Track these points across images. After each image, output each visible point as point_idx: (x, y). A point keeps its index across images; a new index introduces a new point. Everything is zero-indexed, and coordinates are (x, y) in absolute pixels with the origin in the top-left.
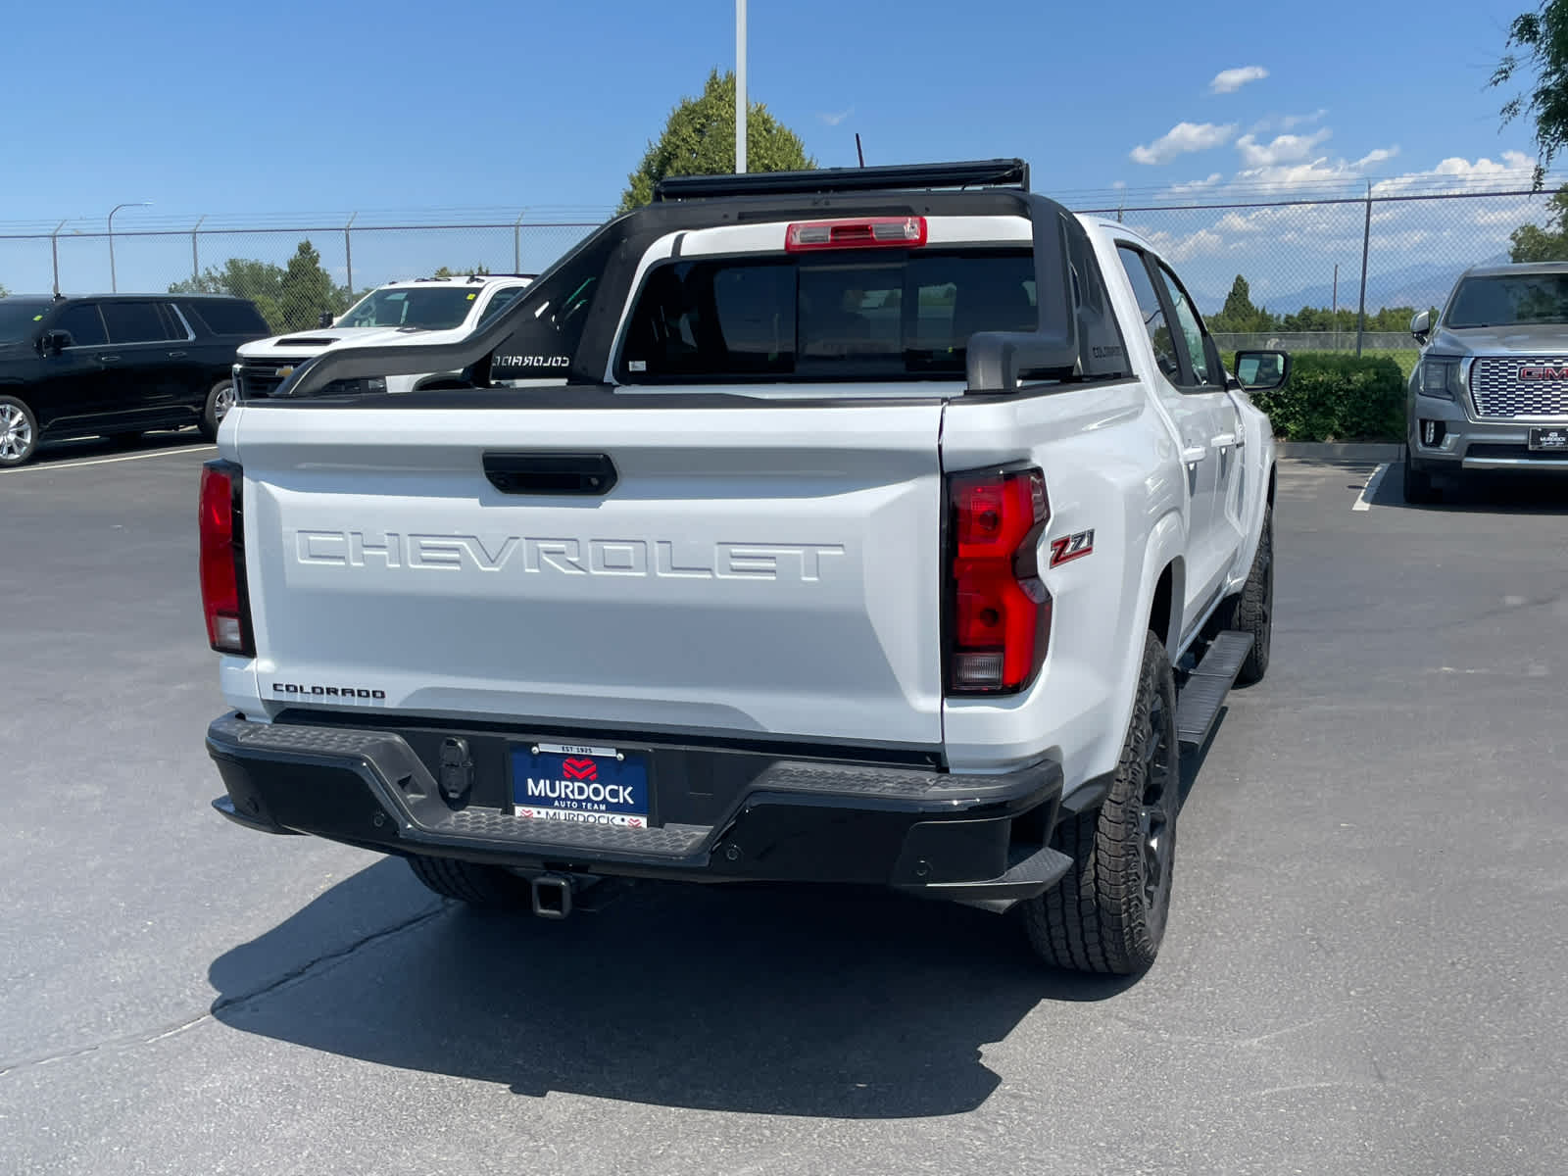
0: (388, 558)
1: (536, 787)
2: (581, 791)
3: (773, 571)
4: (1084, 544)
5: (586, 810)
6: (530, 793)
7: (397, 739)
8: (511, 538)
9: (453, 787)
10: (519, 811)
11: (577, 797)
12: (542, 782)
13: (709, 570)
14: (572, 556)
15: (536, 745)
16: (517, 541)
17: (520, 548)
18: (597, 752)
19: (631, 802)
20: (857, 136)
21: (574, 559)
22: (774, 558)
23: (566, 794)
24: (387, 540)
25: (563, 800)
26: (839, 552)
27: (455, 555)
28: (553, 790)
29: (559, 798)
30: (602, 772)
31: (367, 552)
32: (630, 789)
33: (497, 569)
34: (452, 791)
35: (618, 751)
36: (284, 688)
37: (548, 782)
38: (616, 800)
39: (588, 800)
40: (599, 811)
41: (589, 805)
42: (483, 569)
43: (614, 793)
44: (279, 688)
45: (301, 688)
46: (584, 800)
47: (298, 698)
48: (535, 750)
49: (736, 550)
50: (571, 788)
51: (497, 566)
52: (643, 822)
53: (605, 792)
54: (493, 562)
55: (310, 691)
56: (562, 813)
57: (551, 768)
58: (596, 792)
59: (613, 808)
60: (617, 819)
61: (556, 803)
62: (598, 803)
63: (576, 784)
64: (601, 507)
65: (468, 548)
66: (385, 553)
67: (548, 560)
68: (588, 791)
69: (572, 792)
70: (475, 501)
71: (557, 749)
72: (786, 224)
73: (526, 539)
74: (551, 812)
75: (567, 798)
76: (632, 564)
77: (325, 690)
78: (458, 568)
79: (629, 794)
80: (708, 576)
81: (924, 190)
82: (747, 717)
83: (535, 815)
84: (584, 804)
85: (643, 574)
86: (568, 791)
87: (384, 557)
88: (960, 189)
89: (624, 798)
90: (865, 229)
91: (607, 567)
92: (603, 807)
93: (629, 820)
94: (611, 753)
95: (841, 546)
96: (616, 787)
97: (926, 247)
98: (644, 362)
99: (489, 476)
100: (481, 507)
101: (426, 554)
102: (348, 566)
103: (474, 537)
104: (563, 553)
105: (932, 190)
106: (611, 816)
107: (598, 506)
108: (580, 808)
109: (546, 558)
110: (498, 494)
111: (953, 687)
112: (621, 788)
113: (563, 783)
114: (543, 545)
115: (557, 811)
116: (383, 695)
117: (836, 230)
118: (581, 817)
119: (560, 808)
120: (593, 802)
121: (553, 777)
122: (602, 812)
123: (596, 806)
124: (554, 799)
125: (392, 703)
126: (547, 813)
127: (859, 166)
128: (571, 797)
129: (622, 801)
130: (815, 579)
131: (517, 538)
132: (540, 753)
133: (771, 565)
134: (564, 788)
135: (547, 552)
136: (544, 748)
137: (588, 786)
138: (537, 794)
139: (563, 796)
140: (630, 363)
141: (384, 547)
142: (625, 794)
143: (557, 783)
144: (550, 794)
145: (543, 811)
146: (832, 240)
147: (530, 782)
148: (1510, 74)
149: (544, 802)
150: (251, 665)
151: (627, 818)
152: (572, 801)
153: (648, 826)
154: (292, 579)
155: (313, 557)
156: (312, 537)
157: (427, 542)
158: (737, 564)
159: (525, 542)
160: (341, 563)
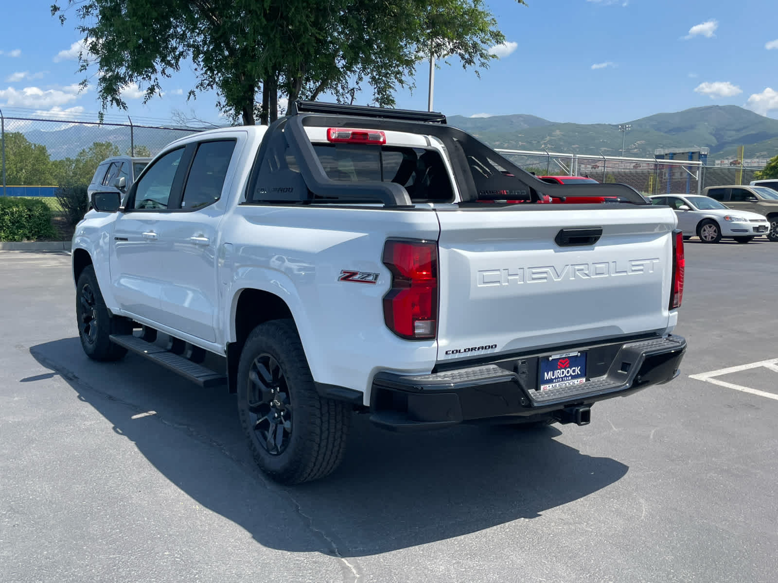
0: (518, 280)
1: (548, 375)
2: (563, 373)
3: (642, 270)
5: (565, 381)
6: (545, 379)
8: (566, 265)
10: (542, 387)
11: (562, 376)
12: (550, 372)
13: (626, 272)
14: (586, 271)
15: (551, 356)
16: (568, 266)
18: (572, 354)
19: (579, 373)
21: (587, 272)
22: (643, 265)
23: (558, 375)
25: (557, 379)
26: (657, 261)
27: (545, 275)
28: (553, 375)
29: (555, 378)
30: (572, 362)
31: (510, 278)
32: (580, 367)
33: (560, 280)
35: (579, 352)
36: (451, 352)
38: (574, 374)
39: (566, 376)
40: (569, 380)
41: (565, 378)
42: (555, 280)
43: (574, 371)
44: (448, 353)
45: (460, 351)
47: (457, 356)
48: (550, 359)
49: (634, 263)
51: (560, 278)
52: (584, 380)
53: (571, 371)
54: (558, 276)
55: (463, 351)
56: (557, 384)
57: (554, 366)
58: (568, 372)
59: (573, 377)
61: (554, 381)
62: (568, 376)
63: (562, 370)
65: (551, 272)
66: (517, 277)
67: (578, 274)
68: (565, 372)
69: (560, 374)
70: (552, 251)
71: (558, 357)
72: (326, 128)
74: (554, 385)
75: (558, 377)
76: (604, 272)
77: (470, 349)
78: (546, 281)
79: (579, 370)
80: (625, 274)
82: (618, 328)
83: (548, 388)
85: (607, 276)
87: (516, 279)
89: (577, 372)
91: (597, 274)
92: (570, 378)
93: (576, 382)
94: (576, 354)
95: (658, 259)
96: (574, 368)
100: (554, 253)
101: (534, 276)
103: (553, 266)
104: (583, 270)
106: (574, 381)
107: (593, 249)
108: (563, 380)
109: (577, 273)
110: (558, 248)
112: (576, 368)
113: (557, 371)
114: (577, 267)
116: (496, 346)
117: (354, 133)
118: (563, 384)
119: (556, 382)
121: (553, 370)
122: (570, 380)
123: (568, 378)
124: (553, 379)
125: (498, 350)
126: (553, 386)
130: (651, 272)
132: (552, 360)
133: (641, 268)
134: (558, 373)
135: (578, 270)
136: (553, 357)
137: (565, 370)
138: (548, 379)
141: (517, 275)
142: (577, 370)
143: (555, 372)
144: (552, 378)
145: (551, 385)
146: (351, 138)
147: (546, 373)
148: (87, 68)
149: (550, 381)
150: (435, 344)
151: (579, 380)
152: (559, 378)
153: (586, 381)
154: (473, 295)
155: (484, 283)
156: (485, 274)
157: (534, 270)
158: (634, 268)
159: (571, 266)
160: (498, 284)
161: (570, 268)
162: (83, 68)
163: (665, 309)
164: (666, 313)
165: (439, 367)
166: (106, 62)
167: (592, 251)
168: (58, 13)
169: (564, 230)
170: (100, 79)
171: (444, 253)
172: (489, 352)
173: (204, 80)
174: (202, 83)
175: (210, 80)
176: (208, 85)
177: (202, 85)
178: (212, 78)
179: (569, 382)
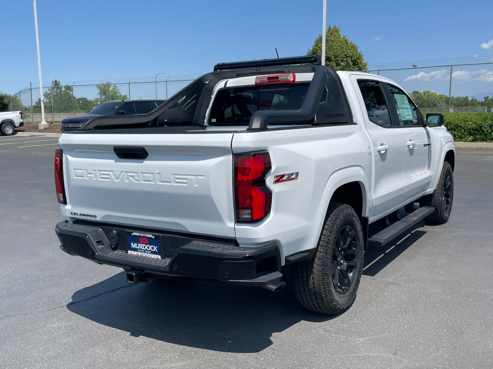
0: (93, 177)
2: (145, 247)
3: (186, 183)
4: (294, 176)
5: (146, 253)
6: (132, 247)
7: (100, 230)
10: (129, 252)
12: (135, 244)
13: (170, 182)
14: (136, 177)
15: (133, 233)
17: (124, 175)
18: (147, 236)
19: (157, 251)
20: (276, 49)
21: (137, 178)
22: (186, 179)
24: (93, 172)
25: (140, 249)
26: (203, 178)
27: (108, 176)
28: (138, 246)
29: (139, 249)
30: (149, 241)
31: (89, 175)
32: (156, 247)
33: (118, 181)
34: (113, 245)
35: (153, 236)
36: (73, 214)
37: (136, 244)
39: (146, 250)
40: (149, 253)
41: (147, 251)
42: (115, 180)
43: (153, 248)
44: (72, 213)
45: (77, 214)
46: (145, 250)
47: (77, 217)
48: (133, 234)
49: (177, 176)
50: (142, 246)
51: (118, 180)
52: (160, 257)
54: (117, 178)
55: (79, 215)
57: (137, 240)
59: (153, 253)
61: (139, 250)
62: (149, 251)
63: (144, 245)
64: (143, 163)
65: (112, 174)
67: (131, 179)
69: (142, 247)
71: (138, 234)
72: (255, 77)
74: (137, 253)
75: (141, 249)
76: (151, 180)
77: (83, 215)
78: (109, 180)
80: (170, 184)
81: (288, 65)
82: (184, 227)
83: (133, 254)
85: (154, 183)
86: (141, 247)
88: (300, 65)
89: (155, 250)
90: (277, 78)
91: (145, 181)
92: (150, 252)
93: (154, 256)
94: (150, 236)
95: (204, 176)
96: (153, 246)
97: (295, 83)
98: (216, 119)
99: (116, 154)
100: (115, 163)
101: (102, 176)
102: (84, 179)
103: (113, 171)
104: (134, 176)
105: (291, 65)
106: (152, 255)
107: (142, 163)
108: (144, 252)
109: (130, 178)
111: (239, 220)
112: (154, 247)
113: (140, 244)
114: (130, 174)
115: (139, 253)
116: (96, 217)
117: (269, 78)
118: (144, 255)
119: (139, 252)
120: (148, 251)
121: (138, 243)
122: (150, 253)
123: (148, 252)
125: (98, 219)
127: (277, 58)
128: (142, 249)
129: (154, 251)
130: (198, 186)
131: (123, 172)
132: (134, 235)
133: (186, 181)
134: (141, 246)
135: (130, 176)
137: (146, 246)
138: (134, 247)
139: (140, 248)
140: (212, 120)
141: (92, 174)
143: (139, 244)
144: (137, 248)
145: (135, 252)
146: (268, 81)
147: (132, 243)
149: (135, 250)
150: (66, 207)
151: (156, 256)
154: (72, 183)
155: (77, 176)
156: (76, 171)
157: (102, 172)
158: (177, 180)
159: (125, 173)
161: (124, 174)
163: (230, 221)
164: (231, 224)
172: (93, 219)
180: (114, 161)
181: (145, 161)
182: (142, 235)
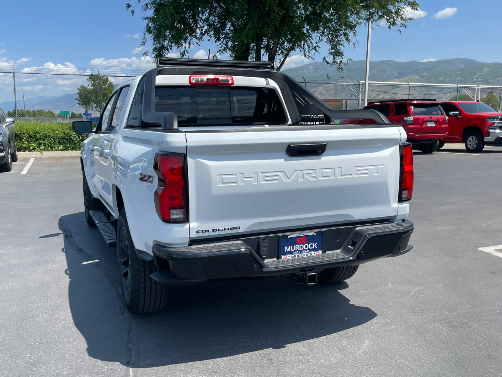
0: (253, 181)
1: (288, 249)
2: (302, 247)
3: (367, 173)
5: (303, 253)
6: (286, 251)
7: (241, 242)
8: (295, 171)
9: (264, 254)
10: (283, 257)
11: (300, 249)
12: (290, 247)
15: (290, 235)
16: (297, 171)
18: (308, 234)
19: (316, 247)
20: (210, 50)
21: (314, 175)
23: (297, 249)
24: (253, 175)
25: (296, 251)
26: (382, 167)
27: (277, 178)
28: (293, 249)
29: (295, 251)
30: (309, 240)
31: (245, 180)
32: (316, 243)
34: (264, 255)
35: (315, 232)
36: (201, 232)
37: (291, 246)
38: (312, 248)
39: (304, 249)
40: (307, 252)
41: (304, 251)
42: (286, 181)
43: (311, 246)
44: (198, 232)
45: (208, 231)
46: (302, 250)
47: (206, 234)
48: (289, 237)
49: (359, 168)
50: (298, 247)
51: (290, 180)
52: (321, 252)
53: (309, 246)
54: (289, 178)
55: (211, 231)
56: (296, 255)
57: (293, 242)
58: (306, 247)
59: (310, 250)
60: (313, 253)
61: (294, 253)
62: (307, 250)
63: (300, 245)
65: (281, 175)
66: (252, 179)
68: (304, 247)
69: (299, 248)
71: (296, 235)
72: (189, 76)
73: (300, 170)
74: (293, 256)
76: (331, 175)
77: (218, 230)
78: (277, 182)
80: (351, 176)
83: (288, 258)
84: (302, 251)
85: (334, 178)
86: (298, 248)
87: (251, 181)
89: (315, 247)
90: (217, 79)
91: (324, 177)
92: (308, 251)
93: (314, 254)
94: (312, 234)
95: (383, 165)
96: (312, 244)
99: (287, 152)
100: (285, 162)
101: (267, 178)
102: (238, 185)
103: (283, 171)
104: (311, 174)
106: (311, 253)
107: (320, 159)
108: (301, 252)
109: (306, 176)
110: (288, 157)
111: (402, 200)
112: (314, 244)
113: (296, 246)
114: (305, 172)
115: (295, 255)
116: (239, 228)
118: (302, 255)
120: (305, 250)
121: (293, 244)
123: (306, 251)
124: (293, 251)
125: (241, 230)
126: (292, 256)
128: (298, 249)
129: (314, 248)
130: (377, 174)
131: (297, 170)
132: (291, 238)
134: (297, 247)
135: (306, 174)
136: (292, 236)
137: (304, 245)
138: (288, 251)
139: (296, 250)
141: (252, 177)
142: (315, 245)
143: (294, 246)
144: (292, 250)
145: (290, 256)
146: (206, 82)
147: (286, 247)
148: (145, 43)
149: (290, 253)
150: (187, 226)
151: (316, 253)
152: (299, 251)
153: (322, 253)
154: (214, 192)
155: (224, 183)
156: (224, 177)
157: (267, 174)
158: (359, 172)
160: (235, 184)
161: (298, 172)
162: (143, 43)
163: (394, 202)
164: (395, 205)
165: (193, 242)
166: (157, 38)
167: (319, 160)
168: (130, 9)
169: (291, 145)
170: (153, 49)
171: (191, 162)
172: (234, 231)
173: (221, 47)
174: (220, 49)
175: (225, 47)
176: (224, 50)
177: (220, 50)
178: (226, 45)
179: (307, 254)
180: (283, 160)
181: (323, 157)
182: (301, 235)
